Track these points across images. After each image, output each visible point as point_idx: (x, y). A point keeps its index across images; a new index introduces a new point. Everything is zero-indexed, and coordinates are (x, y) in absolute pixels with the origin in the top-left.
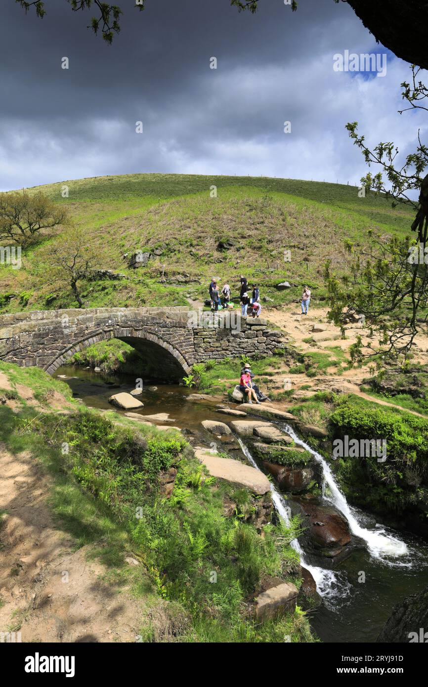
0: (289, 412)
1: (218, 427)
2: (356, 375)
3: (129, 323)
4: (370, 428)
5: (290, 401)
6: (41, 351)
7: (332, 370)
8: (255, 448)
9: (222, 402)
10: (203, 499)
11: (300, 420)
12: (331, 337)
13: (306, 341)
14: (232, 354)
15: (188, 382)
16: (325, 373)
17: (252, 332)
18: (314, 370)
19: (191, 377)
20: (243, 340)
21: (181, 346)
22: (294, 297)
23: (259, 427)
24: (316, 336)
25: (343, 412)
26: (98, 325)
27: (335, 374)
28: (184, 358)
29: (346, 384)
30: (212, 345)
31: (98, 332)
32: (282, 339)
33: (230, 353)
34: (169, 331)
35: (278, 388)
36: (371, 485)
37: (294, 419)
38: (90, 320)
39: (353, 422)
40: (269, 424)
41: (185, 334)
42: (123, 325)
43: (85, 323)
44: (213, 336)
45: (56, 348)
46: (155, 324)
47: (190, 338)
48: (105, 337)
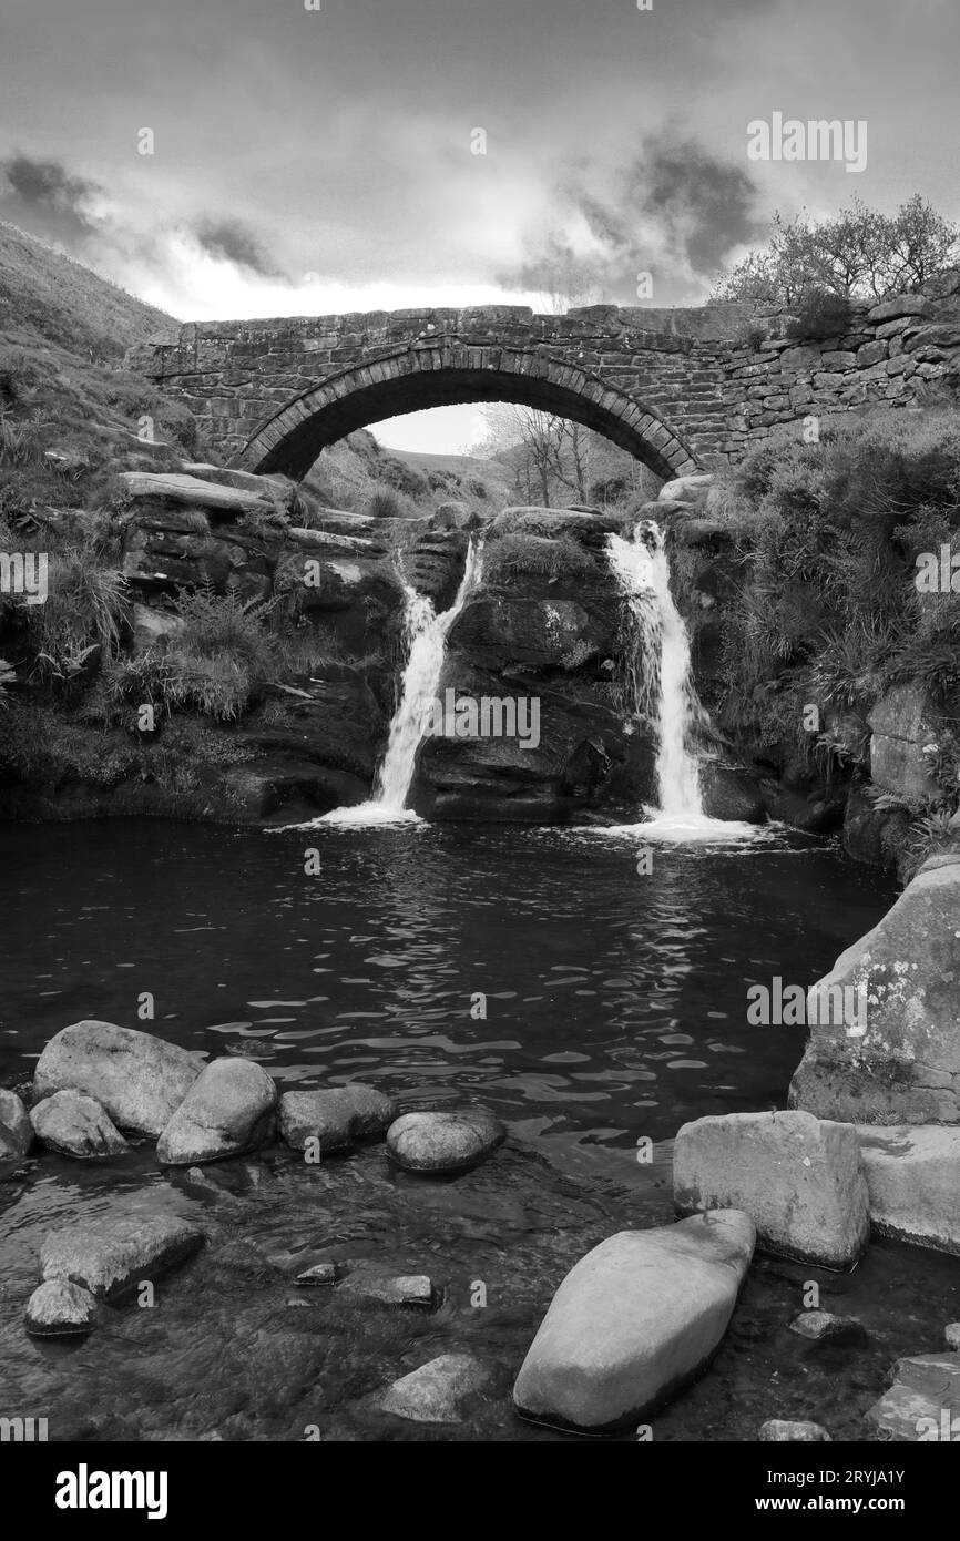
3: (490, 333)
6: (250, 385)
17: (876, 345)
21: (672, 410)
26: (397, 334)
30: (767, 405)
31: (395, 352)
34: (629, 362)
38: (374, 321)
41: (690, 376)
42: (471, 340)
43: (362, 329)
44: (771, 376)
45: (287, 383)
46: (573, 341)
47: (710, 388)
48: (416, 367)
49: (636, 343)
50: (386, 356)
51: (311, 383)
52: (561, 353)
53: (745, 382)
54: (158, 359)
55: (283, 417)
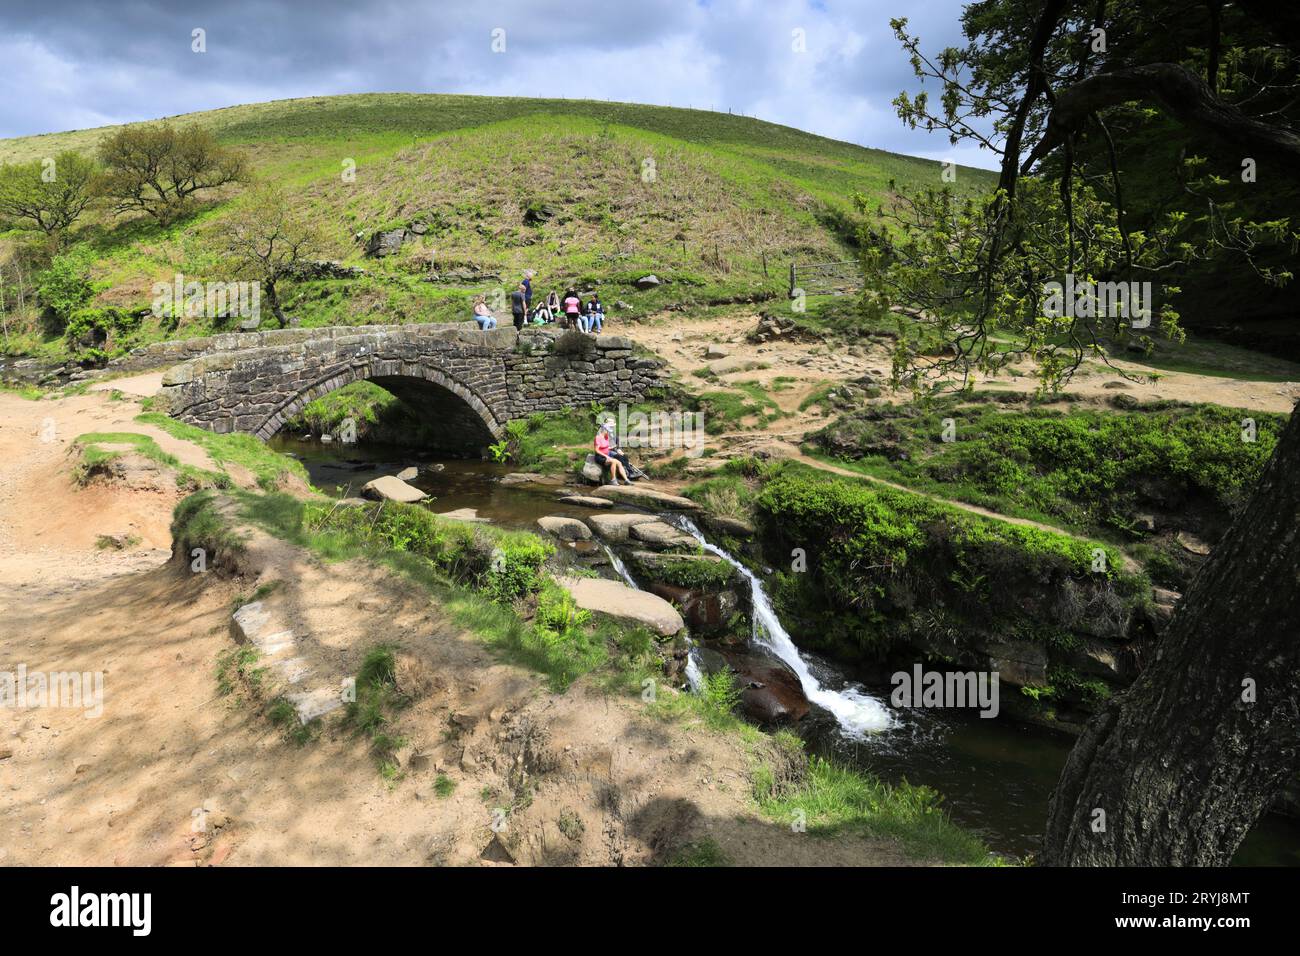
0: (684, 495)
1: (569, 529)
2: (790, 427)
3: (395, 351)
4: (827, 515)
5: (684, 478)
6: (241, 405)
7: (748, 421)
8: (636, 560)
9: (566, 485)
10: (577, 649)
11: (705, 509)
12: (741, 366)
13: (698, 374)
14: (573, 401)
15: (498, 454)
16: (738, 427)
17: (607, 362)
18: (718, 423)
19: (503, 444)
20: (592, 376)
21: (485, 390)
22: (667, 302)
23: (639, 523)
24: (715, 365)
25: (779, 490)
26: (342, 356)
27: (754, 427)
28: (490, 410)
29: (776, 444)
31: (342, 369)
32: (659, 373)
33: (570, 399)
34: (465, 364)
35: (659, 456)
36: (832, 613)
37: (695, 508)
38: (327, 347)
39: (798, 506)
40: (654, 518)
41: (491, 369)
43: (320, 353)
44: (539, 371)
45: (269, 399)
46: (438, 353)
48: (354, 377)
49: (469, 352)
50: (335, 372)
51: (285, 397)
52: (432, 361)
53: (522, 372)
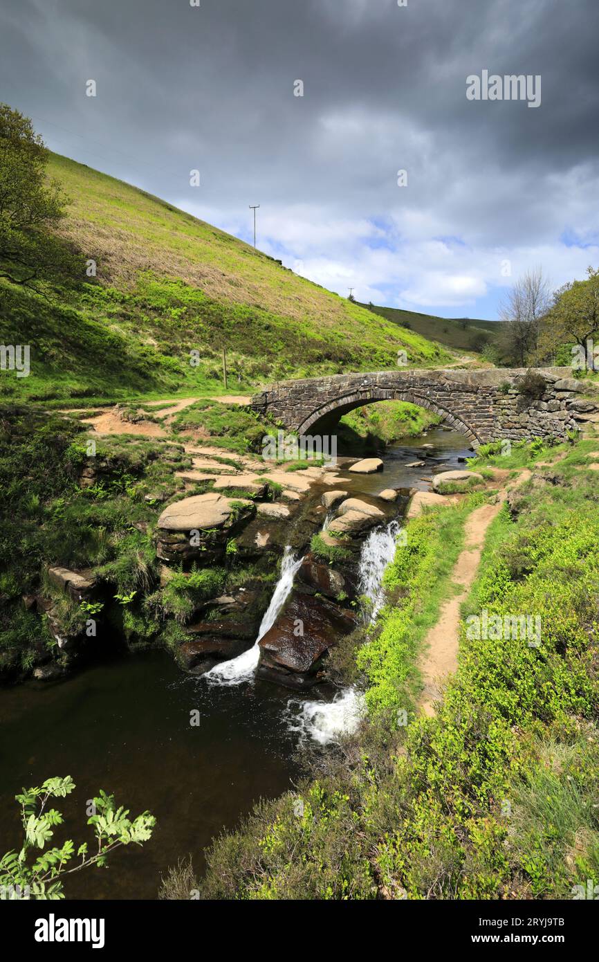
3: (390, 384)
6: (298, 405)
14: (530, 435)
20: (544, 414)
21: (469, 417)
26: (352, 384)
28: (473, 433)
30: (510, 420)
31: (352, 392)
33: (528, 433)
38: (344, 379)
41: (477, 402)
42: (382, 386)
44: (512, 406)
45: (312, 404)
46: (426, 386)
47: (486, 408)
48: (361, 397)
49: (453, 388)
50: (348, 393)
51: (321, 404)
52: (419, 392)
53: (501, 406)
54: (264, 397)
55: (311, 417)
